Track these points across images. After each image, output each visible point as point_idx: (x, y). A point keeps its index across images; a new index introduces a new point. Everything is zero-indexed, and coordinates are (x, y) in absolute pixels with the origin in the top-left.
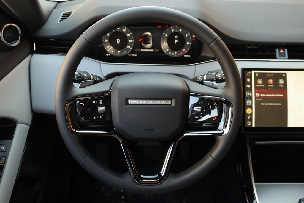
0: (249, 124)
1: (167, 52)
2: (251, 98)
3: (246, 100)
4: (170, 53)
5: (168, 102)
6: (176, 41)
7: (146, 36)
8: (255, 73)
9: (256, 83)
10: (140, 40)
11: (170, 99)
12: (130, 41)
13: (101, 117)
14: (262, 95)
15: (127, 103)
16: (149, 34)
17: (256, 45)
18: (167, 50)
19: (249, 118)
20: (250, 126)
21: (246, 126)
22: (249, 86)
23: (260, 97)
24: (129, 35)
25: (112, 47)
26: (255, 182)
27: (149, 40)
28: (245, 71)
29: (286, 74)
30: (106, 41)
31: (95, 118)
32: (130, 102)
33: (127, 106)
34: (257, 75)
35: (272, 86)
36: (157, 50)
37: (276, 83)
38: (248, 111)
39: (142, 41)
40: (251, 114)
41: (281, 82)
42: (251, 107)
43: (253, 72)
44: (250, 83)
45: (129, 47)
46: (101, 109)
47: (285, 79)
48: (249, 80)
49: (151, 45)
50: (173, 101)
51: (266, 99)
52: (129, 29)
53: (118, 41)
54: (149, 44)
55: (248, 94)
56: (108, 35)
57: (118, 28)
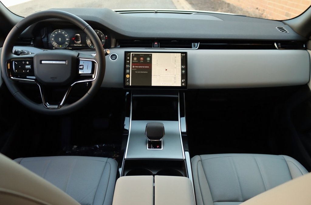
0: (127, 84)
2: (129, 69)
3: (126, 70)
4: (92, 47)
5: (64, 62)
7: (77, 36)
8: (132, 54)
9: (133, 60)
10: (73, 39)
11: (65, 61)
12: (67, 39)
13: (28, 71)
14: (136, 67)
15: (41, 63)
16: (79, 35)
17: (139, 40)
18: (91, 45)
19: (127, 80)
20: (129, 85)
21: (126, 85)
22: (128, 62)
23: (135, 68)
24: (66, 36)
25: (56, 43)
27: (79, 39)
28: (127, 53)
29: (152, 54)
30: (53, 39)
31: (24, 71)
32: (43, 62)
33: (41, 65)
34: (134, 55)
35: (143, 61)
36: (84, 45)
37: (145, 59)
38: (127, 76)
39: (74, 39)
40: (129, 78)
41: (148, 59)
42: (129, 74)
43: (131, 53)
44: (129, 60)
45: (67, 43)
46: (28, 67)
47: (151, 57)
48: (128, 58)
49: (80, 42)
50: (67, 61)
51: (138, 69)
52: (66, 32)
53: (60, 39)
54: (79, 41)
55: (127, 66)
56: (54, 35)
57: (59, 31)
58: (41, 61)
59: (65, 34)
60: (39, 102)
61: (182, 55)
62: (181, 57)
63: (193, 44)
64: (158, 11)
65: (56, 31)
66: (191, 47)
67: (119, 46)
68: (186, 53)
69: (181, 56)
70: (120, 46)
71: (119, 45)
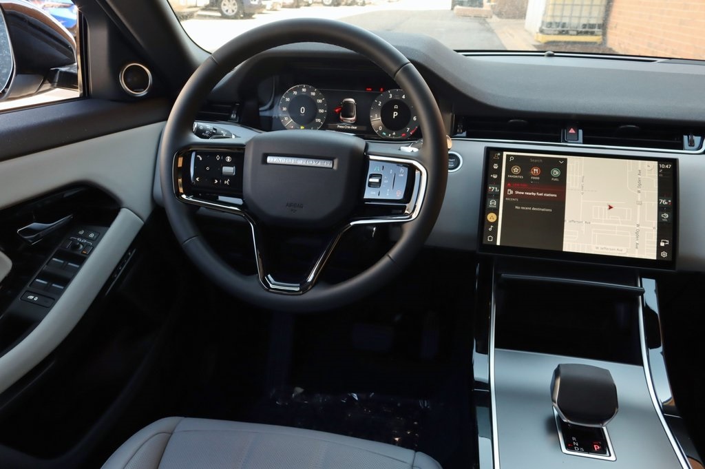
0: (490, 239)
1: (379, 131)
2: (497, 196)
3: (489, 199)
4: (384, 134)
5: (327, 164)
6: (395, 114)
7: (348, 103)
8: (508, 156)
9: (508, 171)
10: (337, 110)
11: (331, 159)
12: (321, 111)
13: (227, 182)
14: (517, 192)
15: (264, 161)
16: (352, 100)
18: (380, 128)
19: (490, 229)
20: (493, 244)
21: (484, 242)
22: (495, 177)
23: (514, 196)
24: (320, 101)
25: (291, 120)
26: (496, 346)
27: (351, 111)
28: (491, 153)
29: (566, 160)
30: (284, 109)
31: (216, 181)
32: (270, 159)
33: (264, 166)
34: (512, 159)
35: (538, 178)
36: (364, 128)
37: (545, 174)
38: (491, 217)
39: (339, 112)
40: (496, 223)
41: (556, 172)
42: (496, 211)
43: (505, 154)
44: (499, 172)
45: (319, 120)
46: (229, 170)
47: (563, 167)
48: (496, 167)
49: (354, 118)
50: (336, 161)
51: (524, 200)
52: (321, 91)
53: (303, 110)
54: (351, 117)
55: (492, 188)
56: (288, 100)
57: (304, 90)
58: (266, 156)
59: (317, 97)
60: (247, 269)
61: (663, 166)
62: (659, 173)
63: (685, 138)
64: (555, 54)
65: (295, 89)
66: (682, 148)
67: (464, 134)
68: (674, 162)
69: (659, 168)
70: (467, 133)
71: (463, 131)
